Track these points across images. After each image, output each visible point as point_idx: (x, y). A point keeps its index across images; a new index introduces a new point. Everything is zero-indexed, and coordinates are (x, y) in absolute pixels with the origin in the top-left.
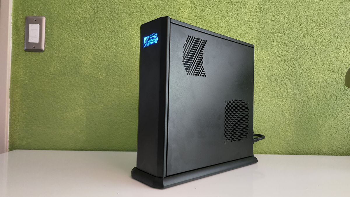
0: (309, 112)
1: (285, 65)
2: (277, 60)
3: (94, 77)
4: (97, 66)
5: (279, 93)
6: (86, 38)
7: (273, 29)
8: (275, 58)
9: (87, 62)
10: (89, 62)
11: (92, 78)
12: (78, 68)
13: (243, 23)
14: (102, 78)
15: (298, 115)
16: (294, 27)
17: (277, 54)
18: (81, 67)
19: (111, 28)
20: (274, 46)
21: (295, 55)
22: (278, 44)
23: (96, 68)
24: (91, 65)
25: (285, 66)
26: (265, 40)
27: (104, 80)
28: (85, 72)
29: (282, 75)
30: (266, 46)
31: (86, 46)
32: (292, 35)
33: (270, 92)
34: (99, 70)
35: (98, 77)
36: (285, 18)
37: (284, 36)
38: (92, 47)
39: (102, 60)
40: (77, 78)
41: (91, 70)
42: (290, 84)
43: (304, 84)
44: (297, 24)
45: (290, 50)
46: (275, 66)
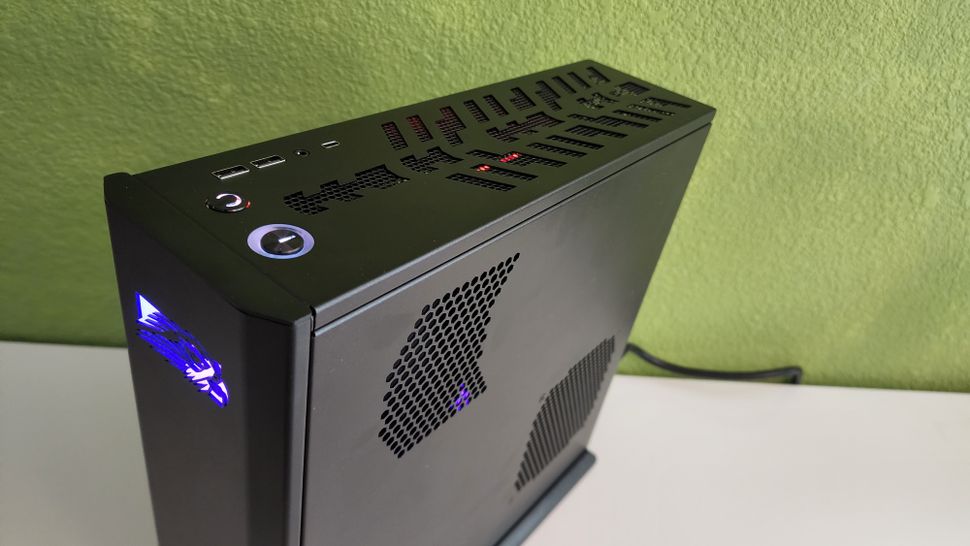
3: (180, 93)
4: (191, 42)
5: (887, 221)
8: (940, 100)
9: (134, 17)
10: (147, 21)
11: (169, 96)
12: (95, 45)
14: (216, 100)
17: (957, 84)
18: (107, 39)
23: (184, 53)
24: (157, 35)
25: (958, 135)
27: (228, 109)
28: (133, 65)
34: (198, 62)
35: (199, 95)
39: (211, 20)
40: (97, 88)
41: (159, 58)
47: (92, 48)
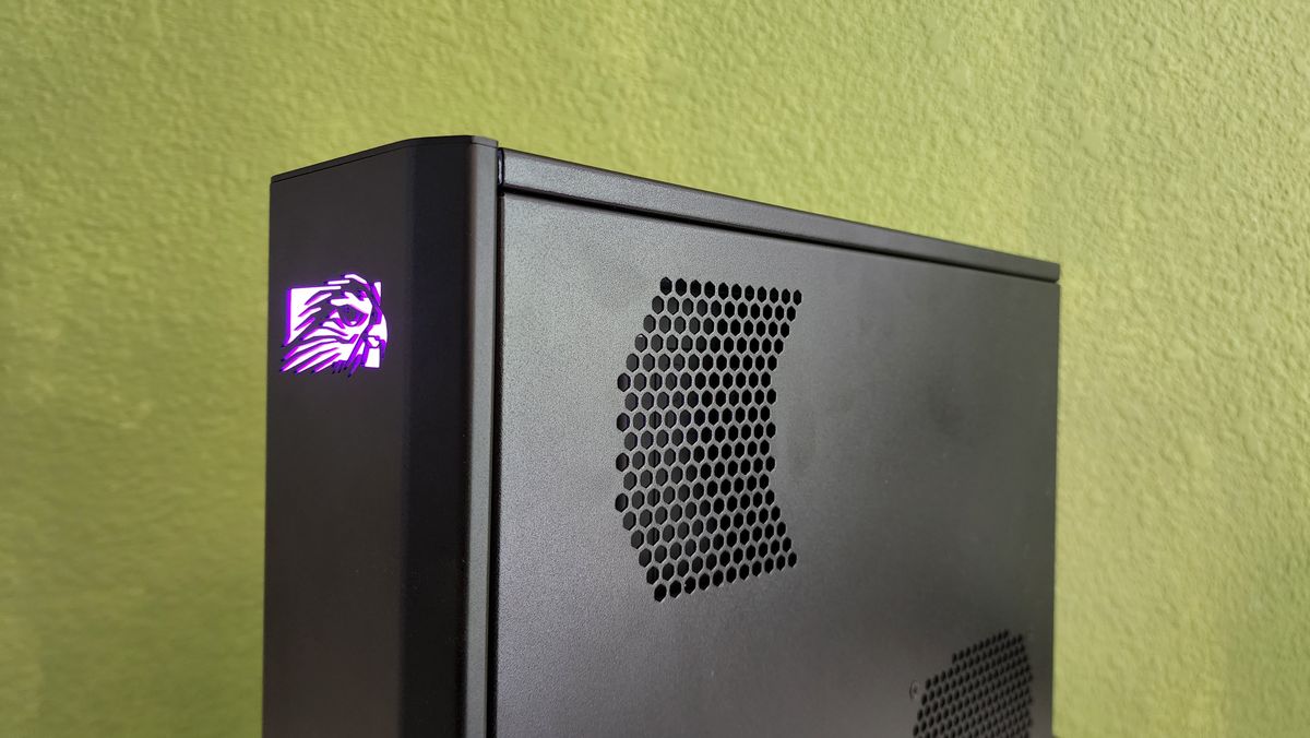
2: (1136, 318)
13: (955, 109)
15: (1245, 617)
16: (1229, 135)
17: (1139, 282)
19: (181, 123)
20: (1122, 236)
21: (1230, 286)
22: (1143, 224)
23: (94, 367)
24: (64, 349)
25: (1182, 352)
26: (1073, 205)
27: (145, 435)
28: (29, 392)
29: (1166, 401)
30: (1081, 236)
31: (27, 236)
32: (1215, 179)
33: (1099, 496)
34: (111, 377)
35: (107, 420)
36: (1183, 84)
37: (1177, 185)
38: (66, 242)
39: (131, 322)
41: (62, 378)
42: (1203, 451)
43: (1275, 445)
44: (1244, 114)
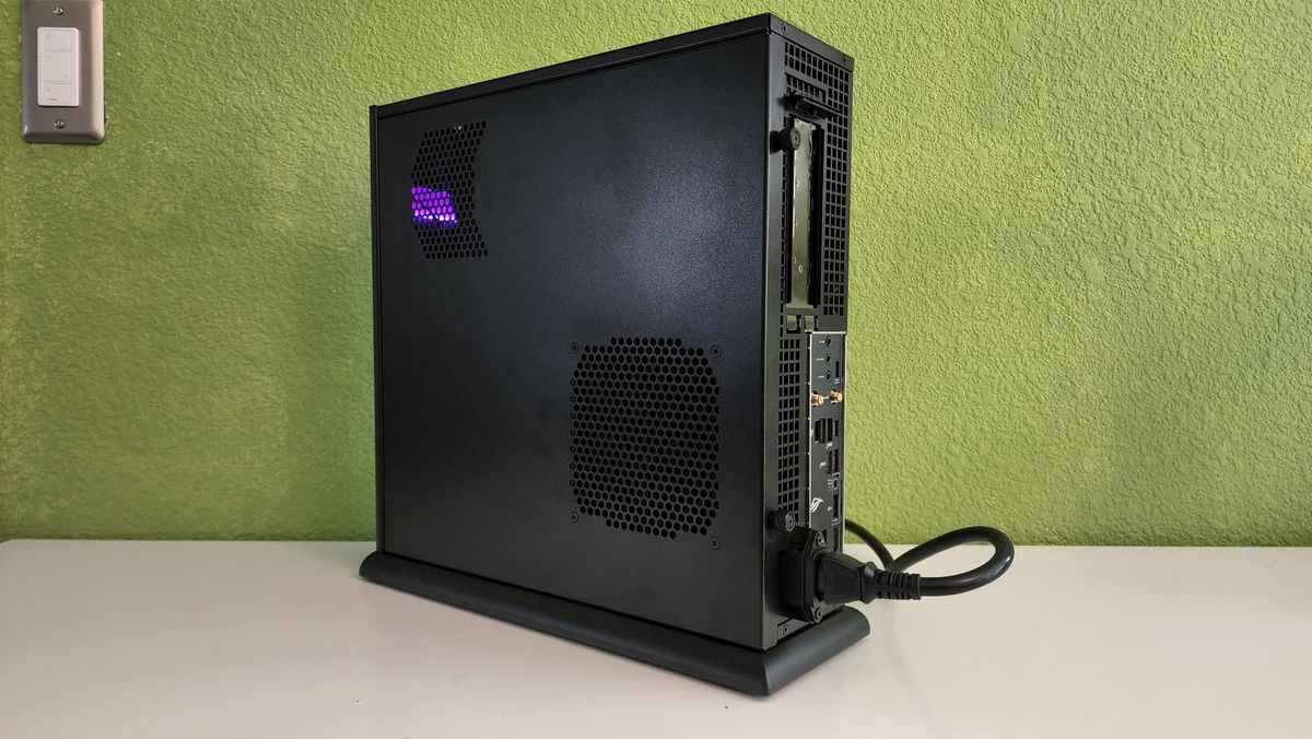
0: (1169, 378)
1: (1079, 191)
2: (1047, 172)
3: (314, 245)
4: (325, 199)
5: (1054, 304)
6: (275, 85)
7: (1038, 44)
8: (1040, 164)
9: (282, 183)
10: (292, 186)
11: (304, 249)
12: (248, 211)
13: (914, 21)
14: (344, 249)
15: (1128, 392)
16: (1122, 36)
17: (1049, 147)
18: (259, 204)
19: (374, 41)
20: (1039, 112)
21: (1120, 150)
22: (1054, 105)
23: (319, 209)
24: (298, 195)
25: (1082, 197)
26: (1002, 90)
27: (354, 257)
28: (276, 226)
29: (1069, 233)
30: (1007, 113)
31: (273, 120)
32: (1111, 69)
33: (1017, 302)
34: (331, 216)
35: (329, 245)
37: (1080, 74)
38: (300, 123)
39: (343, 179)
40: (244, 249)
41: (298, 216)
42: (1096, 269)
43: (1153, 266)
44: (1134, 21)
45: (1104, 129)
46: (1042, 195)
47: (245, 214)
